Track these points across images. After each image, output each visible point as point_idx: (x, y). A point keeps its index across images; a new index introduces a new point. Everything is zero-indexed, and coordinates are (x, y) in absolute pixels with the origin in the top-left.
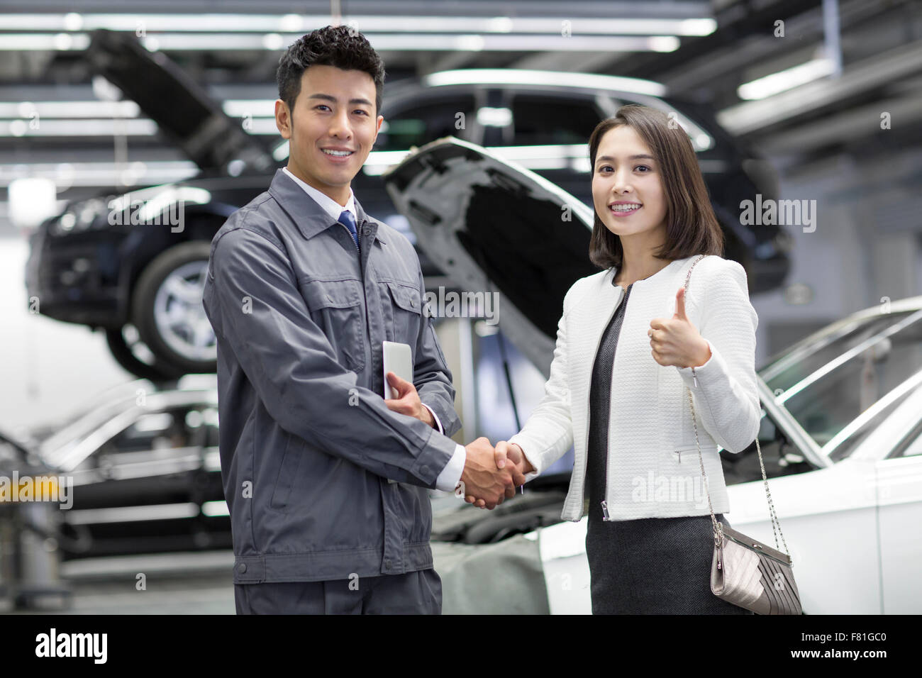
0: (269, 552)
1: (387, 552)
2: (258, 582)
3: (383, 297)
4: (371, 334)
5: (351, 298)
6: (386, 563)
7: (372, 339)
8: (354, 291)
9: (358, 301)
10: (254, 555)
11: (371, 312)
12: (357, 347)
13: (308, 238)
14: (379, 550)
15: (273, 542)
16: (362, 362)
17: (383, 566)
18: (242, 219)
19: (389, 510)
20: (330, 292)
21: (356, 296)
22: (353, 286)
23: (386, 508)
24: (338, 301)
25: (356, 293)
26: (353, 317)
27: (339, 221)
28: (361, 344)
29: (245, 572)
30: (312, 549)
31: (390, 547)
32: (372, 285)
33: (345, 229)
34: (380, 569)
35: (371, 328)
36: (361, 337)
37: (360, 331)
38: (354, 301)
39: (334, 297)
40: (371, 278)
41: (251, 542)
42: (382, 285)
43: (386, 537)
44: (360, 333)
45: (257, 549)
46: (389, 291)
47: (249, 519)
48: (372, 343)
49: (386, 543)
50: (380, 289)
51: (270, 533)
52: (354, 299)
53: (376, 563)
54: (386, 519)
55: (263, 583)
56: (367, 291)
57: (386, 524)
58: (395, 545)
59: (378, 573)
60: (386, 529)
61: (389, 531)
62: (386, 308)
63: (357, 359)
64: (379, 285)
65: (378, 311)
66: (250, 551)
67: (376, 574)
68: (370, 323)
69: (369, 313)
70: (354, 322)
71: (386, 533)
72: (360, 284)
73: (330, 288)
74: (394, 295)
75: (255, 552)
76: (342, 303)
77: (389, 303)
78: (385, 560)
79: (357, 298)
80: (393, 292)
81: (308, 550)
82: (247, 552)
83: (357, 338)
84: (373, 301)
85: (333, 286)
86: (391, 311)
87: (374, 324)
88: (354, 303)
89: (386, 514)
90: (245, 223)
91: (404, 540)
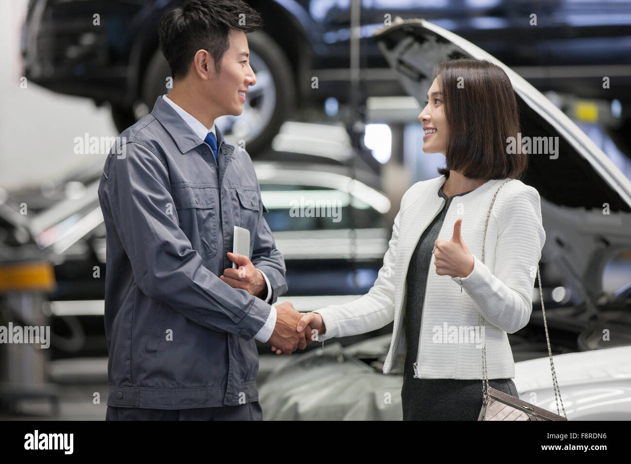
0: (142, 386)
1: (229, 389)
2: (133, 407)
3: (233, 199)
4: (224, 228)
5: (209, 202)
6: (227, 397)
7: (224, 232)
8: (212, 197)
9: (214, 204)
10: (129, 386)
11: (224, 212)
12: (212, 238)
13: (184, 153)
14: (223, 388)
15: (146, 378)
16: (215, 249)
17: (225, 399)
18: (134, 135)
19: (233, 358)
20: (197, 196)
21: (213, 200)
22: (211, 193)
23: (231, 356)
24: (201, 203)
25: (213, 199)
26: (210, 215)
27: (205, 141)
28: (215, 236)
29: (122, 398)
30: (176, 386)
31: (231, 386)
32: (225, 191)
33: (208, 148)
34: (223, 402)
35: (223, 223)
36: (215, 231)
37: (214, 226)
38: (211, 204)
39: (198, 199)
40: (225, 186)
41: (129, 376)
42: (232, 191)
43: (229, 378)
44: (215, 228)
45: (133, 382)
46: (237, 195)
47: (129, 359)
48: (224, 235)
49: (229, 383)
50: (231, 193)
51: (145, 371)
52: (211, 202)
53: (220, 397)
54: (230, 365)
55: (136, 408)
56: (222, 196)
57: (230, 368)
58: (236, 384)
59: (221, 404)
60: (230, 372)
61: (232, 374)
62: (235, 208)
63: (212, 247)
64: (231, 190)
65: (230, 211)
66: (126, 383)
67: (220, 405)
68: (223, 220)
69: (223, 213)
70: (211, 219)
71: (229, 375)
72: (216, 191)
73: (197, 192)
74: (240, 198)
75: (131, 384)
76: (203, 205)
77: (237, 204)
78: (227, 395)
79: (213, 202)
80: (240, 196)
81: (173, 387)
82: (124, 384)
83: (212, 231)
84: (226, 203)
85: (197, 191)
86: (239, 210)
87: (226, 220)
88: (211, 205)
89: (230, 361)
90: (136, 138)
91: (242, 380)
